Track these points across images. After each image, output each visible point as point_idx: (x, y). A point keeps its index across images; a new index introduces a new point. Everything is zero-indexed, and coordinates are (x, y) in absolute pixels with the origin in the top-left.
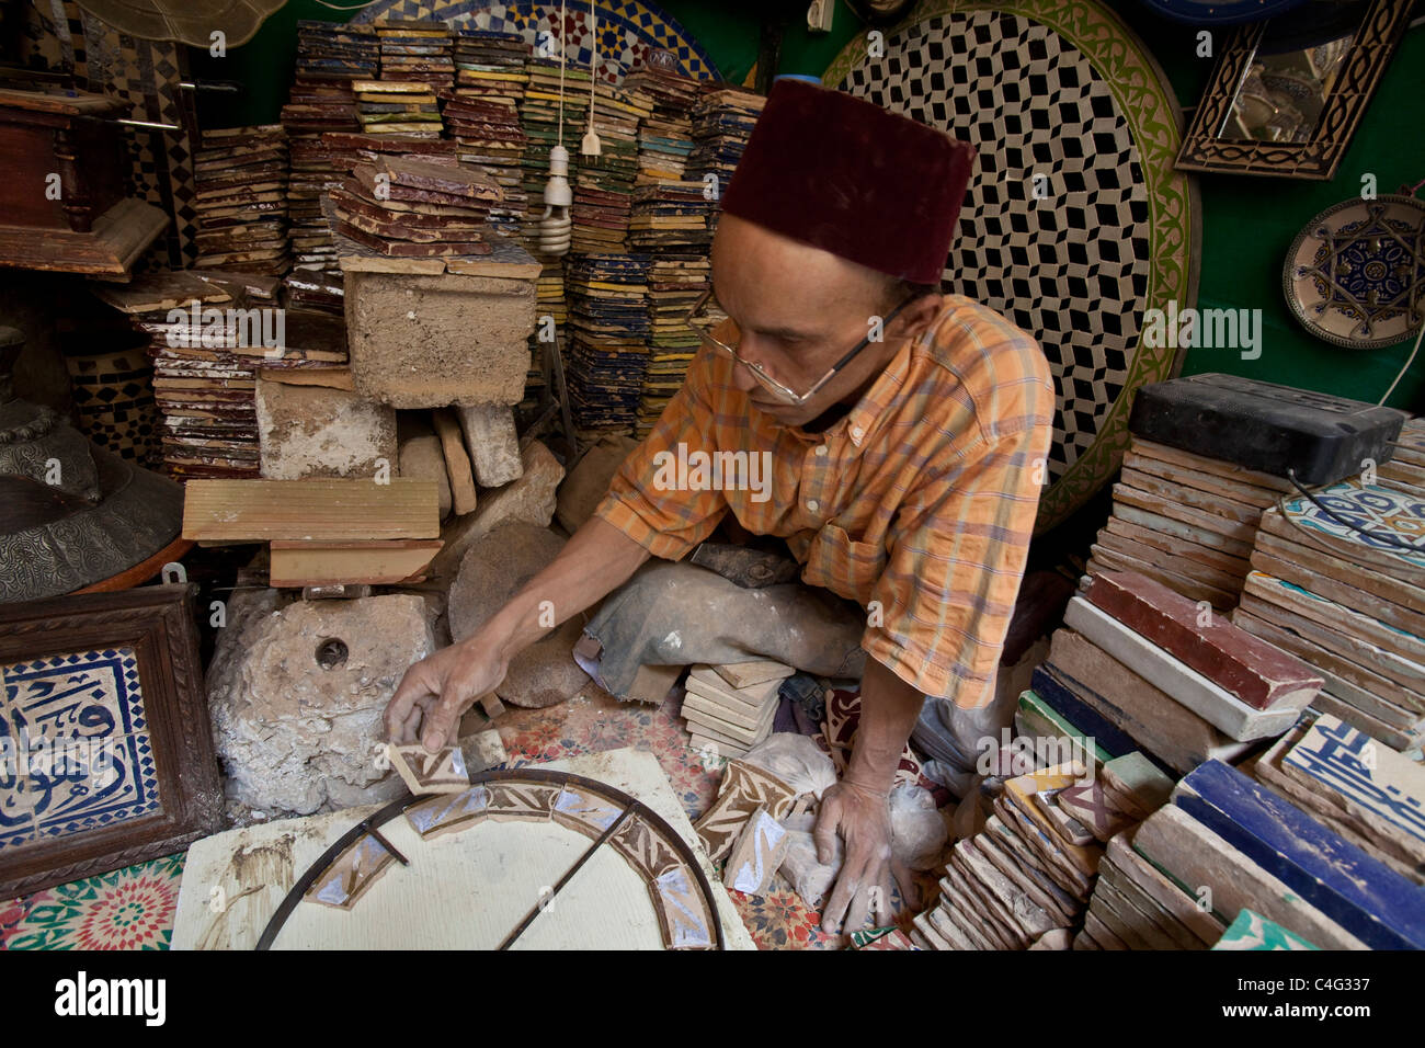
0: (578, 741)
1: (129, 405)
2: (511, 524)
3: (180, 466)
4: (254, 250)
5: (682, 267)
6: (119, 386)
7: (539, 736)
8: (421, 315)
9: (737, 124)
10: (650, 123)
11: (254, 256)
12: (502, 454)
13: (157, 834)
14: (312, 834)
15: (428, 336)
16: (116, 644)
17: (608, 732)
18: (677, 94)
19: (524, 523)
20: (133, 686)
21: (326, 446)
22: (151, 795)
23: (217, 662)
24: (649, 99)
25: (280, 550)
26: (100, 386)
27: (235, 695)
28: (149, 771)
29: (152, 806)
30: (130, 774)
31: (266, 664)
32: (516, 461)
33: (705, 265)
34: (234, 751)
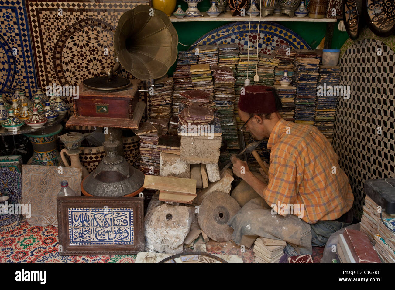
0: (226, 252)
1: (133, 150)
2: (217, 191)
3: (143, 168)
4: (163, 112)
5: (284, 114)
6: (132, 145)
7: (216, 249)
8: (195, 143)
9: (305, 69)
10: (279, 67)
11: (164, 114)
12: (215, 174)
13: (132, 249)
14: (161, 257)
15: (196, 148)
16: (130, 207)
17: (234, 252)
18: (288, 58)
19: (221, 192)
20: (132, 217)
21: (174, 168)
22: (132, 241)
23: (147, 215)
24: (278, 60)
25: (161, 192)
26: (128, 145)
27: (149, 223)
28: (133, 235)
29: (132, 243)
30: (129, 235)
31: (156, 217)
32: (218, 176)
33: (293, 113)
34: (148, 235)
